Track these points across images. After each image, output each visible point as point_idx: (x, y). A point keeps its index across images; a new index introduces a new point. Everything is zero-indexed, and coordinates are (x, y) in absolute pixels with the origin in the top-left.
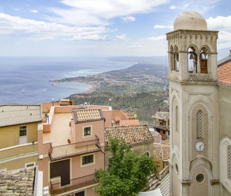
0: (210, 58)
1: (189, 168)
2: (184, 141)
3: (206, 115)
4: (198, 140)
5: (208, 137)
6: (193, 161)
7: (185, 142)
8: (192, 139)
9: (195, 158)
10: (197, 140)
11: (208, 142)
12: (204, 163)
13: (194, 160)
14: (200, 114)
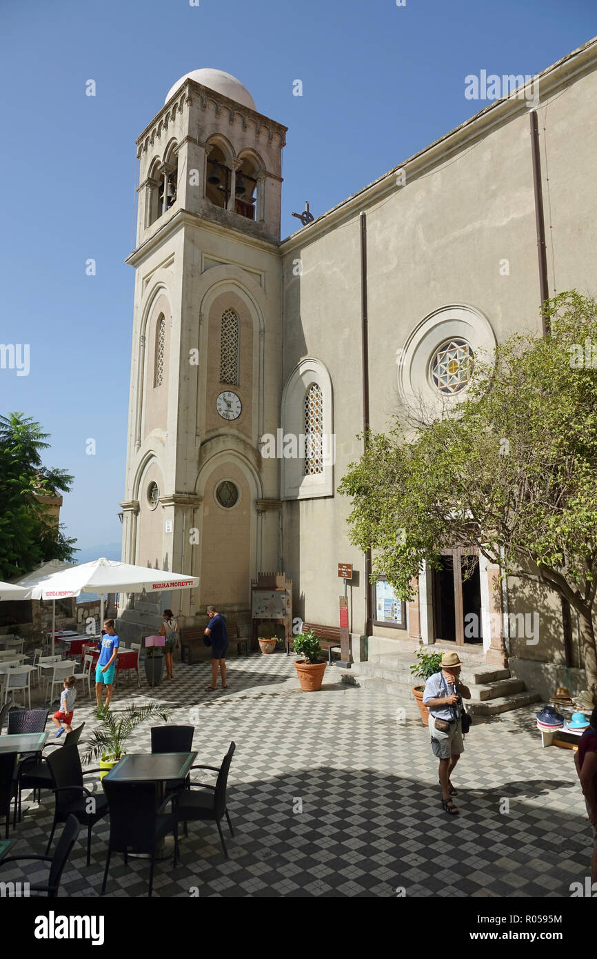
0: (263, 185)
1: (197, 458)
2: (185, 377)
3: (249, 324)
4: (225, 387)
5: (252, 382)
6: (207, 441)
7: (188, 379)
8: (209, 380)
9: (213, 434)
10: (220, 386)
11: (251, 396)
12: (241, 448)
13: (212, 438)
14: (233, 321)
